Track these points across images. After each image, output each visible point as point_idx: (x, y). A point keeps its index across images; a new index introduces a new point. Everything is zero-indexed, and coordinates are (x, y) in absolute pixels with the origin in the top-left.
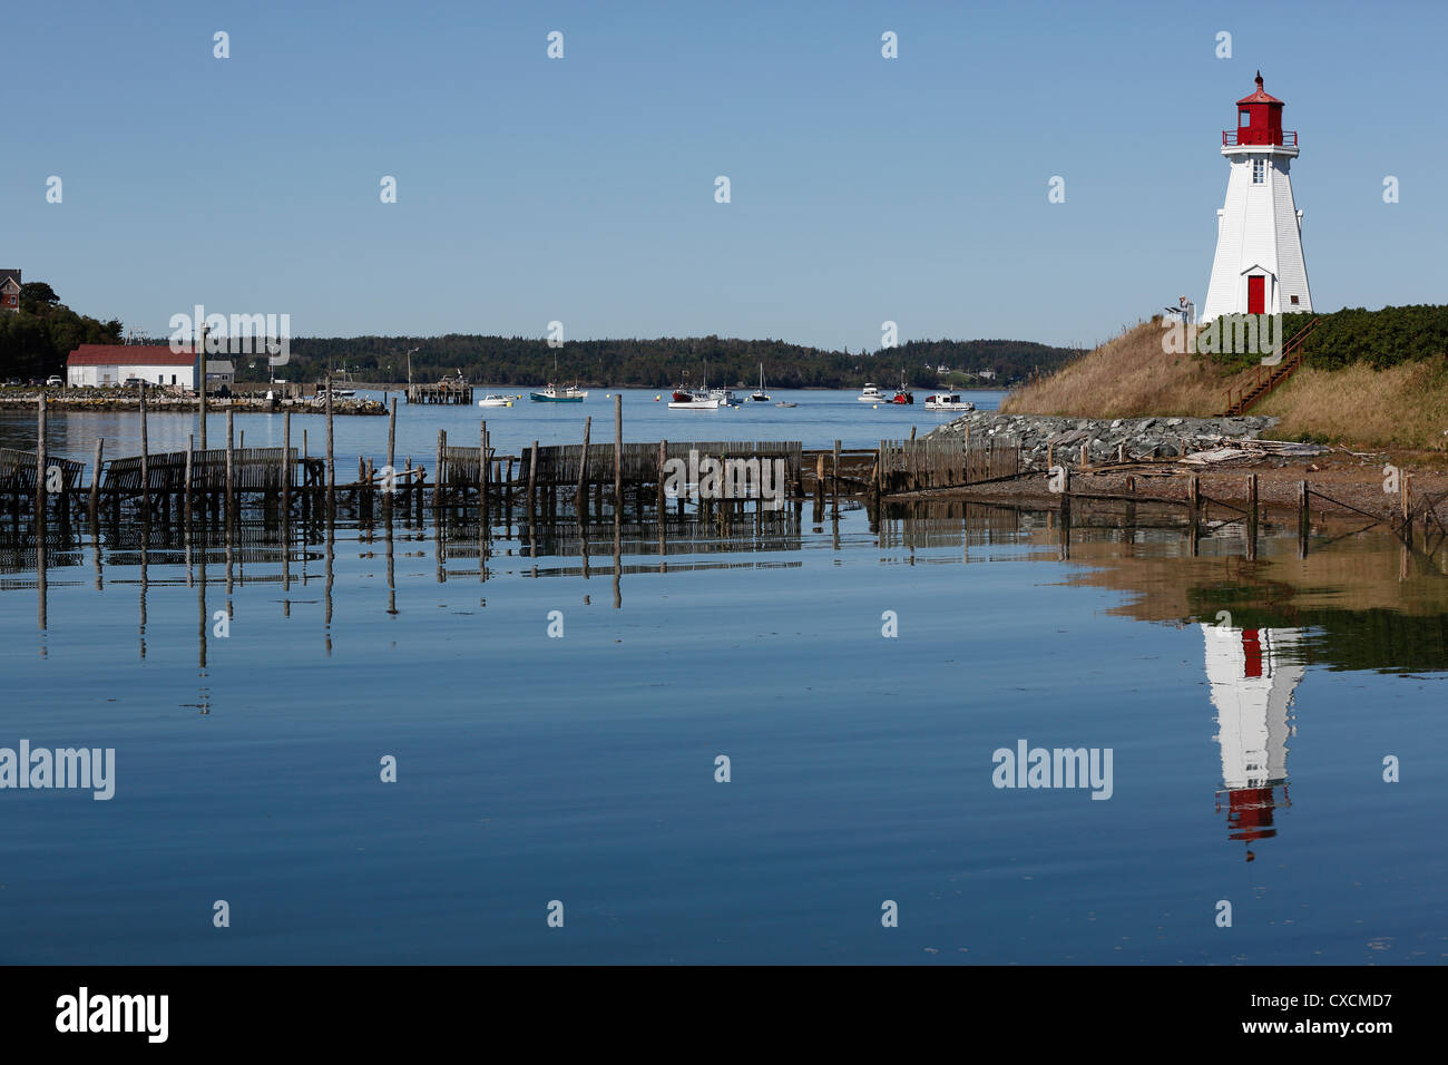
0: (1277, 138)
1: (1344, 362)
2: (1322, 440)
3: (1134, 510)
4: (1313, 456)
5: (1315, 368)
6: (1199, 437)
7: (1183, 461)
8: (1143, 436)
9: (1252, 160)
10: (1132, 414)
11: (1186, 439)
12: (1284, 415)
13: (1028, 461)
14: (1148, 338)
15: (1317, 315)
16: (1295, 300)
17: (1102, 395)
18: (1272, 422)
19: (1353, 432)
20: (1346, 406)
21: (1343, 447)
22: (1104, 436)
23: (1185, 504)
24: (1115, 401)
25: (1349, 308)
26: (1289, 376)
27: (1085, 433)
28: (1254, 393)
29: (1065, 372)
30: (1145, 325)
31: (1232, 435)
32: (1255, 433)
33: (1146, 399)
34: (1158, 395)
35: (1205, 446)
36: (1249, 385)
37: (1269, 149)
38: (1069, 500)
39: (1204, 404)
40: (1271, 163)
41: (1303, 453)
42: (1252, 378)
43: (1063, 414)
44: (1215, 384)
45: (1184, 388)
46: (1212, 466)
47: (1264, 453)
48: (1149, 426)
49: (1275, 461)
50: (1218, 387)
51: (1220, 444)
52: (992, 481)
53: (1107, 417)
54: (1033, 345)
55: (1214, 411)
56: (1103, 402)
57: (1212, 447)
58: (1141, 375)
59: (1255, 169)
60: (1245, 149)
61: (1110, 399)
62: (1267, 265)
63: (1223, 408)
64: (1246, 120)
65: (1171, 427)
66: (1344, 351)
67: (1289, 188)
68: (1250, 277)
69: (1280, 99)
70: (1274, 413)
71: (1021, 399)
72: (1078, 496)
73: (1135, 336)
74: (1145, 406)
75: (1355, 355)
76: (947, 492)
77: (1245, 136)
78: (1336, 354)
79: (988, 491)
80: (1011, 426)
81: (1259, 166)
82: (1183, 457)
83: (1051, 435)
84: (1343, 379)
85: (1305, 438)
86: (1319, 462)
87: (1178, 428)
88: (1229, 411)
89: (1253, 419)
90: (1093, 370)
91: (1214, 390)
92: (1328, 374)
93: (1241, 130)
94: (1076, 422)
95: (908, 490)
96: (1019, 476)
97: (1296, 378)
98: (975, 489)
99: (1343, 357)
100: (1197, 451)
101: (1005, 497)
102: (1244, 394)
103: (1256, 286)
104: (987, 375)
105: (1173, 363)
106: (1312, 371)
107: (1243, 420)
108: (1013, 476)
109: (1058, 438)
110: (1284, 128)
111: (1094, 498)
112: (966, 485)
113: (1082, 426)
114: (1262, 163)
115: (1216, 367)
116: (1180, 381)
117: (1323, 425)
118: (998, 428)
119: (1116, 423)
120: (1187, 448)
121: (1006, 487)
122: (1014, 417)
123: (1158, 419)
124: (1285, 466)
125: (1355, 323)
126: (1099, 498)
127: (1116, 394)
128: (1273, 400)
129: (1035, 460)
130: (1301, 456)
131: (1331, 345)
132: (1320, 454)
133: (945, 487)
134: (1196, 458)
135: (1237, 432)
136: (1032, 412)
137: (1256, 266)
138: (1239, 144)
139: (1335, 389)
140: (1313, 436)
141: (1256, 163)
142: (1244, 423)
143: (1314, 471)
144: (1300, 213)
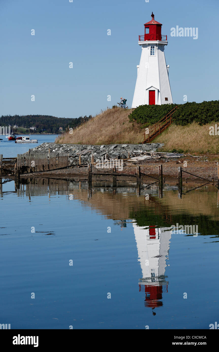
0: (159, 37)
1: (188, 122)
2: (181, 152)
3: (116, 179)
4: (178, 158)
5: (177, 125)
6: (134, 151)
7: (129, 160)
8: (113, 151)
9: (150, 47)
10: (108, 143)
11: (130, 152)
12: (166, 142)
13: (71, 161)
14: (111, 114)
15: (177, 105)
16: (166, 99)
17: (96, 136)
18: (161, 145)
19: (193, 149)
20: (189, 139)
21: (189, 154)
22: (97, 152)
23: (135, 176)
24: (101, 138)
25: (189, 102)
26: (167, 128)
27: (90, 150)
28: (154, 134)
29: (80, 128)
30: (110, 109)
31: (147, 151)
32: (155, 149)
33: (113, 137)
34: (117, 136)
35: (137, 155)
36: (152, 131)
37: (157, 42)
38: (91, 176)
39: (135, 139)
40: (157, 47)
41: (174, 157)
42: (153, 129)
43: (81, 143)
44: (139, 131)
45: (127, 133)
46: (140, 162)
47: (159, 157)
48: (115, 147)
49: (164, 160)
50: (140, 132)
51: (143, 154)
52: (59, 169)
53: (98, 144)
54: (50, 117)
55: (139, 141)
56: (96, 139)
57: (140, 155)
58: (110, 128)
59: (151, 50)
60: (147, 42)
61: (99, 137)
62: (156, 86)
63: (142, 140)
64: (148, 31)
65: (123, 148)
66: (188, 118)
67: (164, 57)
68: (149, 91)
69: (161, 23)
70: (162, 142)
71: (64, 138)
72: (95, 174)
73: (106, 113)
74: (112, 140)
75: (192, 120)
76: (42, 173)
77: (147, 37)
78: (185, 119)
79: (58, 173)
80: (61, 148)
81: (153, 49)
82: (129, 159)
83: (77, 151)
84: (188, 129)
85: (174, 151)
86: (181, 160)
87: (126, 148)
88: (145, 142)
89: (154, 144)
90: (91, 127)
91: (138, 134)
92: (182, 127)
93: (146, 35)
94: (86, 146)
95: (28, 173)
96: (69, 167)
97: (170, 128)
98: (53, 172)
99: (187, 120)
100: (134, 156)
101: (64, 175)
102: (150, 135)
103: (152, 94)
104: (33, 128)
105: (122, 124)
106: (176, 126)
107: (150, 145)
108: (67, 167)
109: (80, 152)
110: (162, 34)
111: (101, 174)
112: (49, 170)
113: (89, 148)
114: (154, 48)
115: (139, 125)
116: (125, 130)
117: (181, 146)
118: (56, 149)
119: (102, 146)
120: (130, 155)
121: (65, 171)
122: (62, 145)
123: (118, 145)
124: (168, 161)
125: (192, 108)
126: (103, 175)
127: (101, 135)
128: (161, 137)
129: (74, 161)
130: (174, 158)
131: (183, 116)
132: (181, 157)
133: (41, 171)
134: (134, 159)
135: (148, 149)
136: (69, 143)
137: (152, 87)
138: (145, 40)
139: (185, 132)
140: (177, 150)
141: (151, 47)
142: (150, 146)
143: (179, 163)
144: (168, 66)
